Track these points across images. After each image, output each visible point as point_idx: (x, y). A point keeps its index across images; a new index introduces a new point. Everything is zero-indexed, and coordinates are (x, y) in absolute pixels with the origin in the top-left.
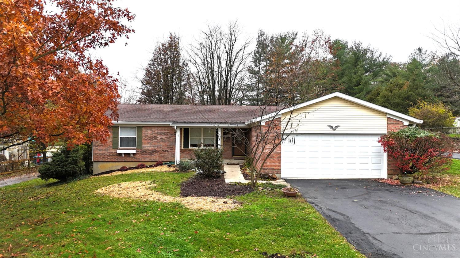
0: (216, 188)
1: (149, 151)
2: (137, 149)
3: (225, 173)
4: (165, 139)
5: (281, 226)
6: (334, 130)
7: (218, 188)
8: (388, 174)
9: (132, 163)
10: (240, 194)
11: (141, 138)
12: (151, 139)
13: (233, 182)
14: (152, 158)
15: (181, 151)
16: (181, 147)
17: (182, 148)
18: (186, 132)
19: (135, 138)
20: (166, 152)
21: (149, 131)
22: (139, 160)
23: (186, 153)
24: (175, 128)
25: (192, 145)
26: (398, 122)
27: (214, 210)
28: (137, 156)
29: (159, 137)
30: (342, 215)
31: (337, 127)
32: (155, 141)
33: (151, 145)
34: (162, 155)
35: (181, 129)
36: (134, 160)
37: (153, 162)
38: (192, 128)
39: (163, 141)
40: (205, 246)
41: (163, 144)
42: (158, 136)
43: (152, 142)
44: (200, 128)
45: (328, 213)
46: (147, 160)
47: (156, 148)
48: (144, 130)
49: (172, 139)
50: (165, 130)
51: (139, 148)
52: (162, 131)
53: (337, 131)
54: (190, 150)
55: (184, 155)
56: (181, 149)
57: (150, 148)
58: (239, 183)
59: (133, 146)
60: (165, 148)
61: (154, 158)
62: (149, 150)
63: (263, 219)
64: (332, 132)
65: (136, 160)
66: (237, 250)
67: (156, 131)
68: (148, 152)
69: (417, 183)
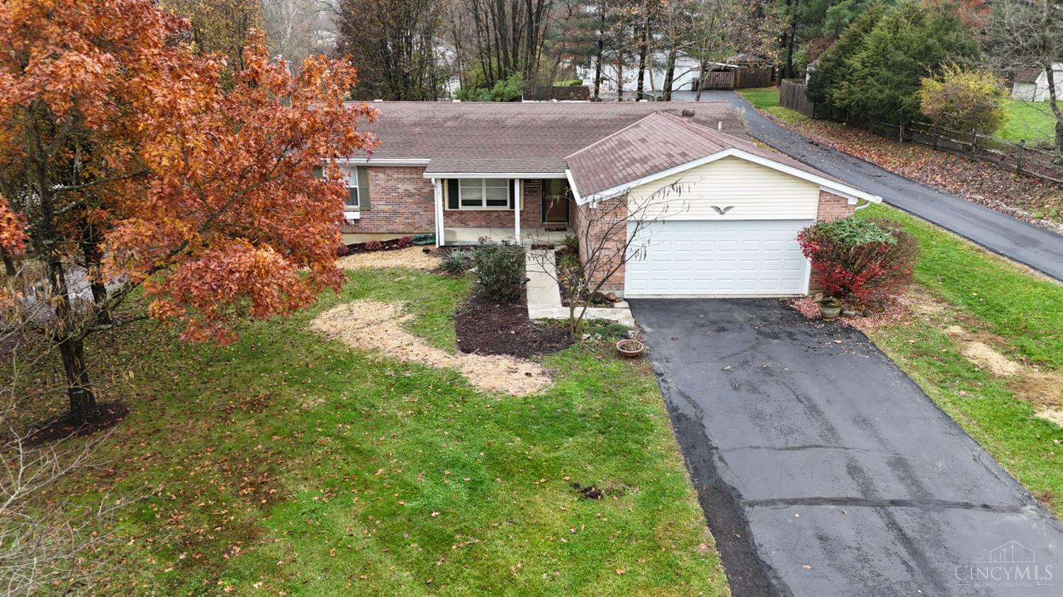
0: (513, 332)
1: (385, 215)
2: (361, 210)
3: (529, 280)
4: (413, 191)
5: (603, 433)
6: (722, 213)
7: (517, 333)
8: (810, 289)
9: (353, 236)
10: (550, 351)
11: (367, 189)
12: (387, 190)
13: (541, 317)
14: (390, 227)
15: (446, 214)
16: (444, 205)
17: (447, 209)
18: (453, 185)
19: (356, 189)
20: (417, 216)
21: (381, 176)
22: (366, 231)
23: (454, 217)
24: (433, 181)
25: (465, 203)
26: (839, 199)
27: (512, 392)
28: (363, 224)
29: (402, 187)
30: (695, 406)
31: (728, 208)
32: (394, 194)
33: (387, 203)
34: (410, 221)
35: (442, 180)
36: (356, 230)
37: (392, 233)
38: (465, 181)
39: (410, 195)
40: (503, 471)
41: (410, 200)
42: (399, 186)
43: (388, 196)
44: (480, 180)
45: (677, 401)
46: (380, 231)
47: (396, 207)
48: (372, 173)
49: (425, 191)
50: (411, 173)
51: (366, 208)
52: (405, 176)
53: (728, 216)
54: (461, 213)
55: (450, 221)
56: (444, 211)
57: (385, 208)
58: (551, 321)
59: (353, 204)
60: (414, 208)
61: (395, 227)
62: (384, 212)
63: (581, 416)
64: (718, 217)
65: (360, 230)
66: (542, 480)
67: (395, 176)
68: (382, 215)
69: (846, 316)
